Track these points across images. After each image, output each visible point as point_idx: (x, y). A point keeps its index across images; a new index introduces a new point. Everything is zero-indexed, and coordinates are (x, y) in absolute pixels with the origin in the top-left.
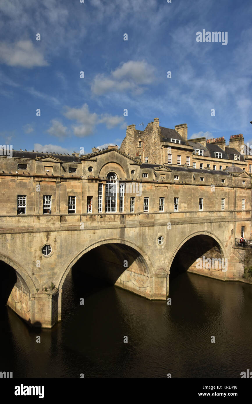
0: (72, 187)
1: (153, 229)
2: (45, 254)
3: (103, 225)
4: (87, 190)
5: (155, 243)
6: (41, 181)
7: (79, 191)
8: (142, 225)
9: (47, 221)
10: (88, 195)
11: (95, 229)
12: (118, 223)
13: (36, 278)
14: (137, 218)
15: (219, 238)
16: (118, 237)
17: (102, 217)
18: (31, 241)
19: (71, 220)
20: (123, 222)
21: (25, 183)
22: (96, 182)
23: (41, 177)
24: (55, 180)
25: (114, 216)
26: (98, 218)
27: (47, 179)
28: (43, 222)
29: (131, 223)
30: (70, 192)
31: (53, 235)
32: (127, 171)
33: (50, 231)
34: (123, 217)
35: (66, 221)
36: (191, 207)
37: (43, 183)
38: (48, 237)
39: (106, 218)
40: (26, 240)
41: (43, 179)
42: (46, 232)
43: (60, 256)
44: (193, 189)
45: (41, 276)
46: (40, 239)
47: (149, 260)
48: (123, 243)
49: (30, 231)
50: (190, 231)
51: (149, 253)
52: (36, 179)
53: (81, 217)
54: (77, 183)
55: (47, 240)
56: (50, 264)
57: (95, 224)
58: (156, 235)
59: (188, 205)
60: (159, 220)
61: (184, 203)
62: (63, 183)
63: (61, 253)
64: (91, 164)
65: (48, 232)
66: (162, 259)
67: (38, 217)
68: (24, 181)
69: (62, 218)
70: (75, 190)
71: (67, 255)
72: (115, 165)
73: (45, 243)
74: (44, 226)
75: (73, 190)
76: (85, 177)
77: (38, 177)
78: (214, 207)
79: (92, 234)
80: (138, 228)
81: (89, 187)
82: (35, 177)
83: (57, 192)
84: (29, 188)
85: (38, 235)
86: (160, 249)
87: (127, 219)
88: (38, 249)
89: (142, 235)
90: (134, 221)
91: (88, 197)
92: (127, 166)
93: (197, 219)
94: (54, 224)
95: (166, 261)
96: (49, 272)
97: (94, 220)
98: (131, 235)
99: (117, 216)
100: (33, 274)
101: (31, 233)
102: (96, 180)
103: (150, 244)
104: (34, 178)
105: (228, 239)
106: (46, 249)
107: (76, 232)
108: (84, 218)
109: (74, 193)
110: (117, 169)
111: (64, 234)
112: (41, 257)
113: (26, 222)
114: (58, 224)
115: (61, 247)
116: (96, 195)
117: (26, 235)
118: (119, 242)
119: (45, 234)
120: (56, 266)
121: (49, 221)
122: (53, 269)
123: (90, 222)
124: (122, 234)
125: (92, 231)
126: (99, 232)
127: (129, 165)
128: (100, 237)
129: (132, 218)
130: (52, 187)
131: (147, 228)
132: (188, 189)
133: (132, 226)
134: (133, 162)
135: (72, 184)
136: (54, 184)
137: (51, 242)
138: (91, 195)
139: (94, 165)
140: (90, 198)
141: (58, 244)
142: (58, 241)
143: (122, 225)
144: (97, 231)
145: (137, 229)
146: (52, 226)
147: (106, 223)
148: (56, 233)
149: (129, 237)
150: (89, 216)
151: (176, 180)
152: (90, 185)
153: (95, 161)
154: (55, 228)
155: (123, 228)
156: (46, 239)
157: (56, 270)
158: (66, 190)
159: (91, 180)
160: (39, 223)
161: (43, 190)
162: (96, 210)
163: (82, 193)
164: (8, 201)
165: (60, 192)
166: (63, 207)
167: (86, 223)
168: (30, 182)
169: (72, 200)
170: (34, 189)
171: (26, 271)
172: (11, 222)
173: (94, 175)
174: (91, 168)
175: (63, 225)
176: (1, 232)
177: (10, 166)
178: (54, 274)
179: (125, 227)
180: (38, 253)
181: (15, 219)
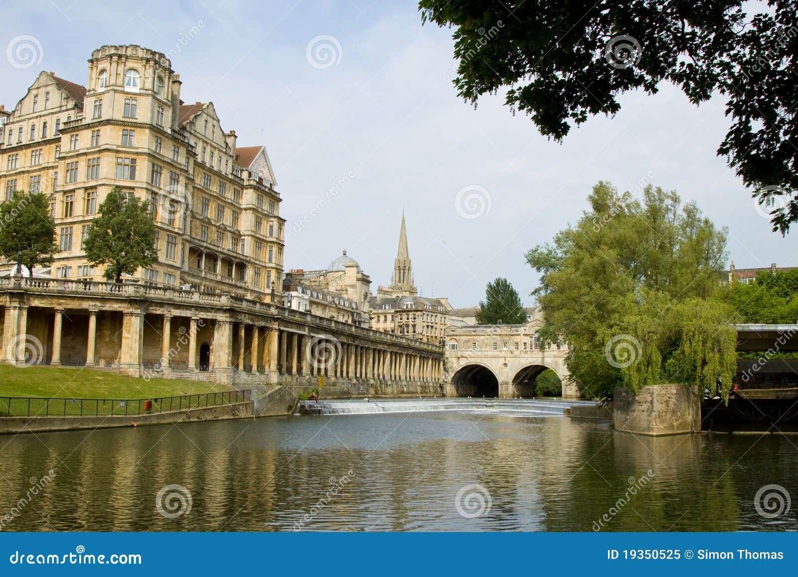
0: (516, 338)
2: (505, 367)
3: (533, 356)
4: (523, 340)
7: (519, 340)
8: (555, 356)
10: (523, 342)
11: (528, 357)
12: (540, 355)
13: (500, 377)
14: (552, 353)
16: (540, 362)
17: (531, 352)
18: (498, 361)
19: (516, 353)
20: (543, 355)
24: (508, 336)
25: (538, 352)
26: (529, 352)
28: (504, 353)
31: (507, 359)
34: (543, 352)
35: (514, 353)
37: (503, 337)
39: (534, 353)
43: (511, 369)
45: (503, 376)
46: (502, 361)
48: (544, 365)
49: (499, 357)
53: (520, 352)
54: (519, 337)
56: (507, 371)
57: (527, 355)
62: (512, 337)
63: (512, 367)
64: (525, 328)
65: (505, 358)
67: (501, 351)
69: (512, 352)
71: (514, 368)
72: (538, 327)
75: (517, 340)
76: (522, 334)
77: (501, 335)
79: (525, 360)
82: (499, 335)
84: (497, 340)
85: (501, 359)
87: (546, 353)
96: (506, 375)
97: (527, 353)
98: (548, 361)
100: (499, 375)
102: (528, 335)
107: (518, 358)
108: (522, 352)
111: (513, 359)
112: (503, 367)
113: (497, 353)
114: (510, 355)
115: (512, 364)
116: (527, 342)
117: (497, 358)
118: (541, 364)
120: (510, 372)
121: (506, 353)
122: (507, 373)
123: (525, 354)
124: (543, 361)
125: (526, 358)
126: (529, 359)
128: (530, 361)
129: (548, 353)
131: (559, 359)
133: (548, 358)
136: (508, 338)
137: (507, 362)
138: (525, 342)
139: (527, 328)
140: (525, 344)
141: (510, 363)
145: (552, 359)
146: (507, 355)
148: (509, 358)
149: (547, 363)
150: (524, 352)
152: (525, 337)
153: (527, 326)
156: (505, 361)
157: (509, 374)
158: (513, 340)
159: (525, 335)
160: (502, 354)
161: (503, 341)
162: (528, 349)
163: (521, 342)
164: (490, 345)
165: (511, 341)
166: (513, 348)
167: (523, 355)
168: (498, 338)
169: (517, 344)
170: (500, 341)
171: (496, 373)
172: (490, 353)
173: (527, 332)
174: (525, 330)
175: (512, 355)
176: (486, 357)
177: (491, 332)
178: (508, 376)
179: (544, 357)
180: (501, 366)
181: (492, 352)
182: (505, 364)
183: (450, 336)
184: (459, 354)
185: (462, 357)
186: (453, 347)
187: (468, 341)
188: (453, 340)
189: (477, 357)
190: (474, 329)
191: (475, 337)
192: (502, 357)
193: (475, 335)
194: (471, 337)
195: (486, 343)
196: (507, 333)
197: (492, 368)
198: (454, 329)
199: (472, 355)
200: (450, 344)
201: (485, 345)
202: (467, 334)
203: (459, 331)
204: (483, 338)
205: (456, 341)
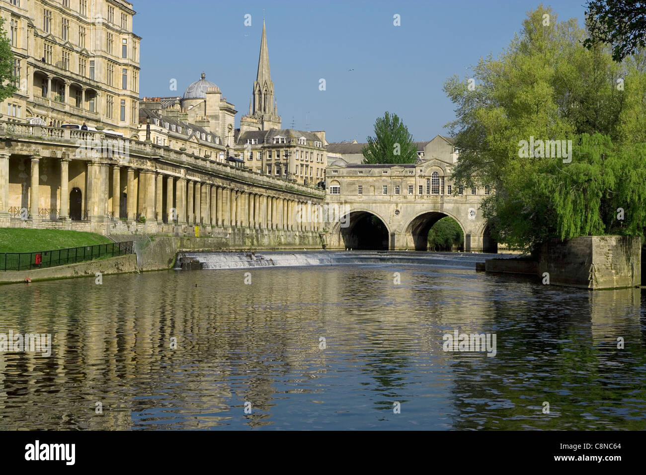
0: (410, 181)
1: (466, 206)
3: (429, 201)
4: (418, 182)
5: (467, 214)
7: (414, 183)
8: (456, 202)
10: (419, 185)
12: (439, 200)
13: (391, 226)
14: (452, 198)
16: (439, 209)
17: (428, 197)
18: (389, 207)
19: (411, 197)
20: (442, 200)
22: (425, 178)
24: (401, 178)
25: (436, 197)
26: (425, 197)
27: (397, 178)
28: (395, 198)
29: (448, 201)
30: (410, 183)
31: (400, 205)
32: (444, 171)
33: (399, 203)
34: (442, 197)
35: (407, 198)
37: (395, 180)
39: (431, 198)
40: (387, 206)
43: (403, 216)
45: (394, 225)
46: (393, 207)
48: (442, 212)
49: (390, 202)
51: (462, 221)
53: (415, 197)
54: (413, 179)
56: (398, 219)
57: (423, 200)
58: (468, 209)
62: (405, 179)
63: (404, 214)
64: (421, 168)
65: (397, 204)
66: (473, 225)
67: (392, 196)
68: (386, 179)
69: (405, 197)
70: (412, 183)
71: (407, 216)
72: (438, 168)
73: (396, 209)
74: (396, 200)
76: (417, 176)
77: (392, 177)
79: (421, 206)
81: (420, 181)
84: (388, 182)
85: (393, 205)
86: (471, 219)
87: (445, 198)
89: (457, 209)
90: (450, 200)
91: (420, 186)
94: (400, 199)
95: (477, 227)
96: (397, 223)
97: (423, 198)
98: (448, 208)
99: (438, 196)
100: (390, 223)
102: (424, 176)
103: (463, 215)
104: (390, 177)
106: (397, 212)
107: (412, 204)
108: (417, 197)
111: (406, 205)
112: (394, 216)
113: (387, 198)
114: (402, 200)
115: (404, 212)
116: (424, 185)
117: (387, 204)
120: (401, 221)
121: (398, 198)
122: (399, 222)
123: (420, 199)
124: (442, 207)
125: (422, 204)
126: (426, 205)
127: (446, 167)
128: (427, 208)
129: (448, 198)
130: (399, 181)
131: (460, 204)
133: (449, 203)
134: (448, 165)
135: (410, 179)
136: (400, 180)
138: (421, 185)
139: (423, 168)
140: (421, 187)
141: (402, 210)
142: (403, 208)
143: (442, 202)
144: (424, 205)
145: (453, 206)
146: (399, 201)
147: (431, 200)
148: (401, 204)
149: (447, 209)
150: (420, 196)
152: (421, 179)
156: (397, 207)
157: (401, 223)
158: (407, 183)
159: (421, 176)
160: (393, 199)
161: (395, 183)
162: (425, 193)
163: (416, 185)
164: (379, 188)
165: (403, 184)
166: (405, 191)
167: (418, 200)
168: (388, 179)
169: (411, 188)
170: (391, 183)
171: (386, 222)
172: (379, 198)
173: (423, 174)
174: (421, 171)
175: (406, 200)
176: (375, 202)
177: (379, 172)
178: (401, 225)
179: (443, 203)
180: (392, 213)
181: (382, 196)
183: (332, 177)
184: (343, 200)
185: (346, 203)
186: (335, 190)
187: (353, 184)
188: (335, 183)
189: (363, 202)
190: (360, 169)
191: (361, 179)
192: (393, 203)
193: (361, 177)
194: (356, 179)
195: (374, 186)
196: (400, 175)
197: (382, 216)
198: (336, 170)
199: (358, 200)
200: (331, 186)
201: (373, 188)
202: (351, 175)
203: (342, 171)
204: (370, 179)
205: (338, 184)
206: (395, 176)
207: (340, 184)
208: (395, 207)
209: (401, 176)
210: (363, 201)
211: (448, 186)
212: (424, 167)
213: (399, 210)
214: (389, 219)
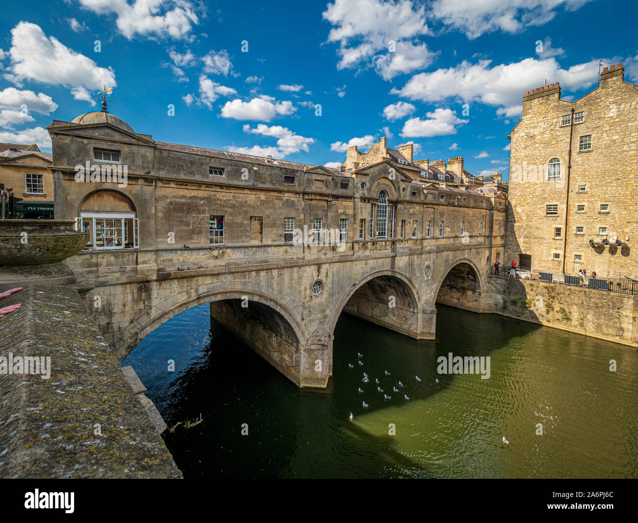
0: (344, 207)
1: (421, 258)
2: (315, 293)
3: (375, 253)
4: (360, 211)
5: (422, 273)
6: (311, 200)
7: (350, 212)
8: (412, 253)
9: (318, 251)
10: (360, 217)
11: (367, 258)
12: (388, 252)
13: (305, 325)
14: (406, 245)
15: (477, 266)
16: (389, 267)
17: (373, 245)
18: (300, 278)
20: (394, 250)
21: (294, 202)
22: (369, 202)
23: (312, 194)
24: (326, 198)
25: (385, 243)
26: (370, 245)
27: (318, 198)
28: (314, 252)
29: (402, 250)
30: (342, 214)
31: (324, 268)
32: (399, 189)
33: (322, 264)
34: (393, 244)
36: (454, 232)
37: (313, 202)
38: (319, 271)
39: (378, 246)
40: (295, 276)
41: (313, 197)
42: (317, 264)
43: (332, 295)
44: (456, 211)
45: (311, 321)
46: (309, 273)
47: (417, 293)
48: (393, 275)
49: (300, 264)
50: (453, 259)
51: (417, 286)
52: (306, 197)
53: (353, 245)
54: (350, 203)
55: (318, 276)
56: (321, 304)
57: (367, 253)
58: (424, 264)
59: (452, 229)
60: (426, 246)
61: (448, 227)
62: (335, 202)
63: (333, 290)
64: (364, 179)
65: (319, 265)
66: (429, 292)
68: (292, 199)
69: (333, 247)
70: (347, 212)
71: (339, 292)
72: (387, 182)
73: (316, 278)
74: (315, 257)
75: (344, 212)
76: (358, 195)
77: (308, 194)
78: (474, 232)
79: (364, 266)
80: (407, 257)
81: (361, 208)
82: (304, 193)
83: (330, 214)
84: (298, 208)
85: (308, 269)
86: (428, 281)
87: (399, 246)
88: (308, 287)
89: (411, 265)
90: (404, 248)
91: (360, 220)
92: (399, 182)
93: (459, 245)
94: (325, 254)
95: (432, 294)
96: (320, 315)
97: (366, 248)
98: (401, 264)
99: (388, 243)
100: (303, 319)
101: (300, 266)
102: (369, 199)
103: (418, 275)
104: (303, 195)
105: (484, 267)
106: (315, 286)
107: (348, 263)
108: (356, 246)
109: (347, 215)
110: (388, 186)
111: (336, 267)
112: (312, 297)
113: (294, 253)
114: (330, 255)
115: (333, 283)
116: (368, 219)
117: (295, 269)
118: (390, 274)
119: (316, 267)
120: (328, 306)
121: (320, 251)
122: (324, 311)
123: (362, 251)
124: (393, 265)
125: (364, 262)
126: (371, 262)
127: (400, 182)
128: (373, 269)
129: (402, 245)
130: (323, 207)
131: (416, 257)
132: (452, 211)
133: (402, 255)
134: (403, 178)
135: (344, 203)
136: (325, 204)
137: (322, 277)
138: (363, 218)
139: (366, 180)
140: (363, 221)
141: (330, 280)
142: (330, 275)
143: (392, 254)
144: (369, 262)
145: (407, 259)
146: (323, 257)
147: (378, 252)
148: (327, 266)
149: (400, 268)
150: (361, 244)
151: (442, 200)
152: (363, 205)
153: (367, 175)
154: (327, 259)
155: (394, 258)
156: (317, 274)
157: (328, 312)
158: (337, 211)
159: (364, 199)
160: (310, 253)
161: (312, 211)
162: (369, 235)
163: (355, 215)
164: (274, 225)
167: (358, 252)
168: (299, 201)
170: (304, 211)
171: (294, 317)
172: (276, 254)
173: (367, 193)
174: (364, 184)
175: (335, 255)
176: (266, 267)
178: (325, 317)
179: (396, 256)
180: (308, 292)
181: (281, 249)
182: (319, 283)
185: (164, 277)
187: (190, 207)
192: (309, 264)
193: (222, 186)
194: (201, 193)
195: (260, 219)
196: (324, 190)
197: (283, 302)
198: (115, 147)
199: (212, 263)
200: (84, 215)
201: (256, 225)
202: (182, 176)
203: (143, 156)
204: (251, 197)
205: (124, 205)
206: (315, 194)
207: (133, 208)
208: (315, 274)
209: (328, 196)
210: (228, 265)
211: (402, 221)
212: (368, 178)
213: (324, 281)
214: (300, 309)
